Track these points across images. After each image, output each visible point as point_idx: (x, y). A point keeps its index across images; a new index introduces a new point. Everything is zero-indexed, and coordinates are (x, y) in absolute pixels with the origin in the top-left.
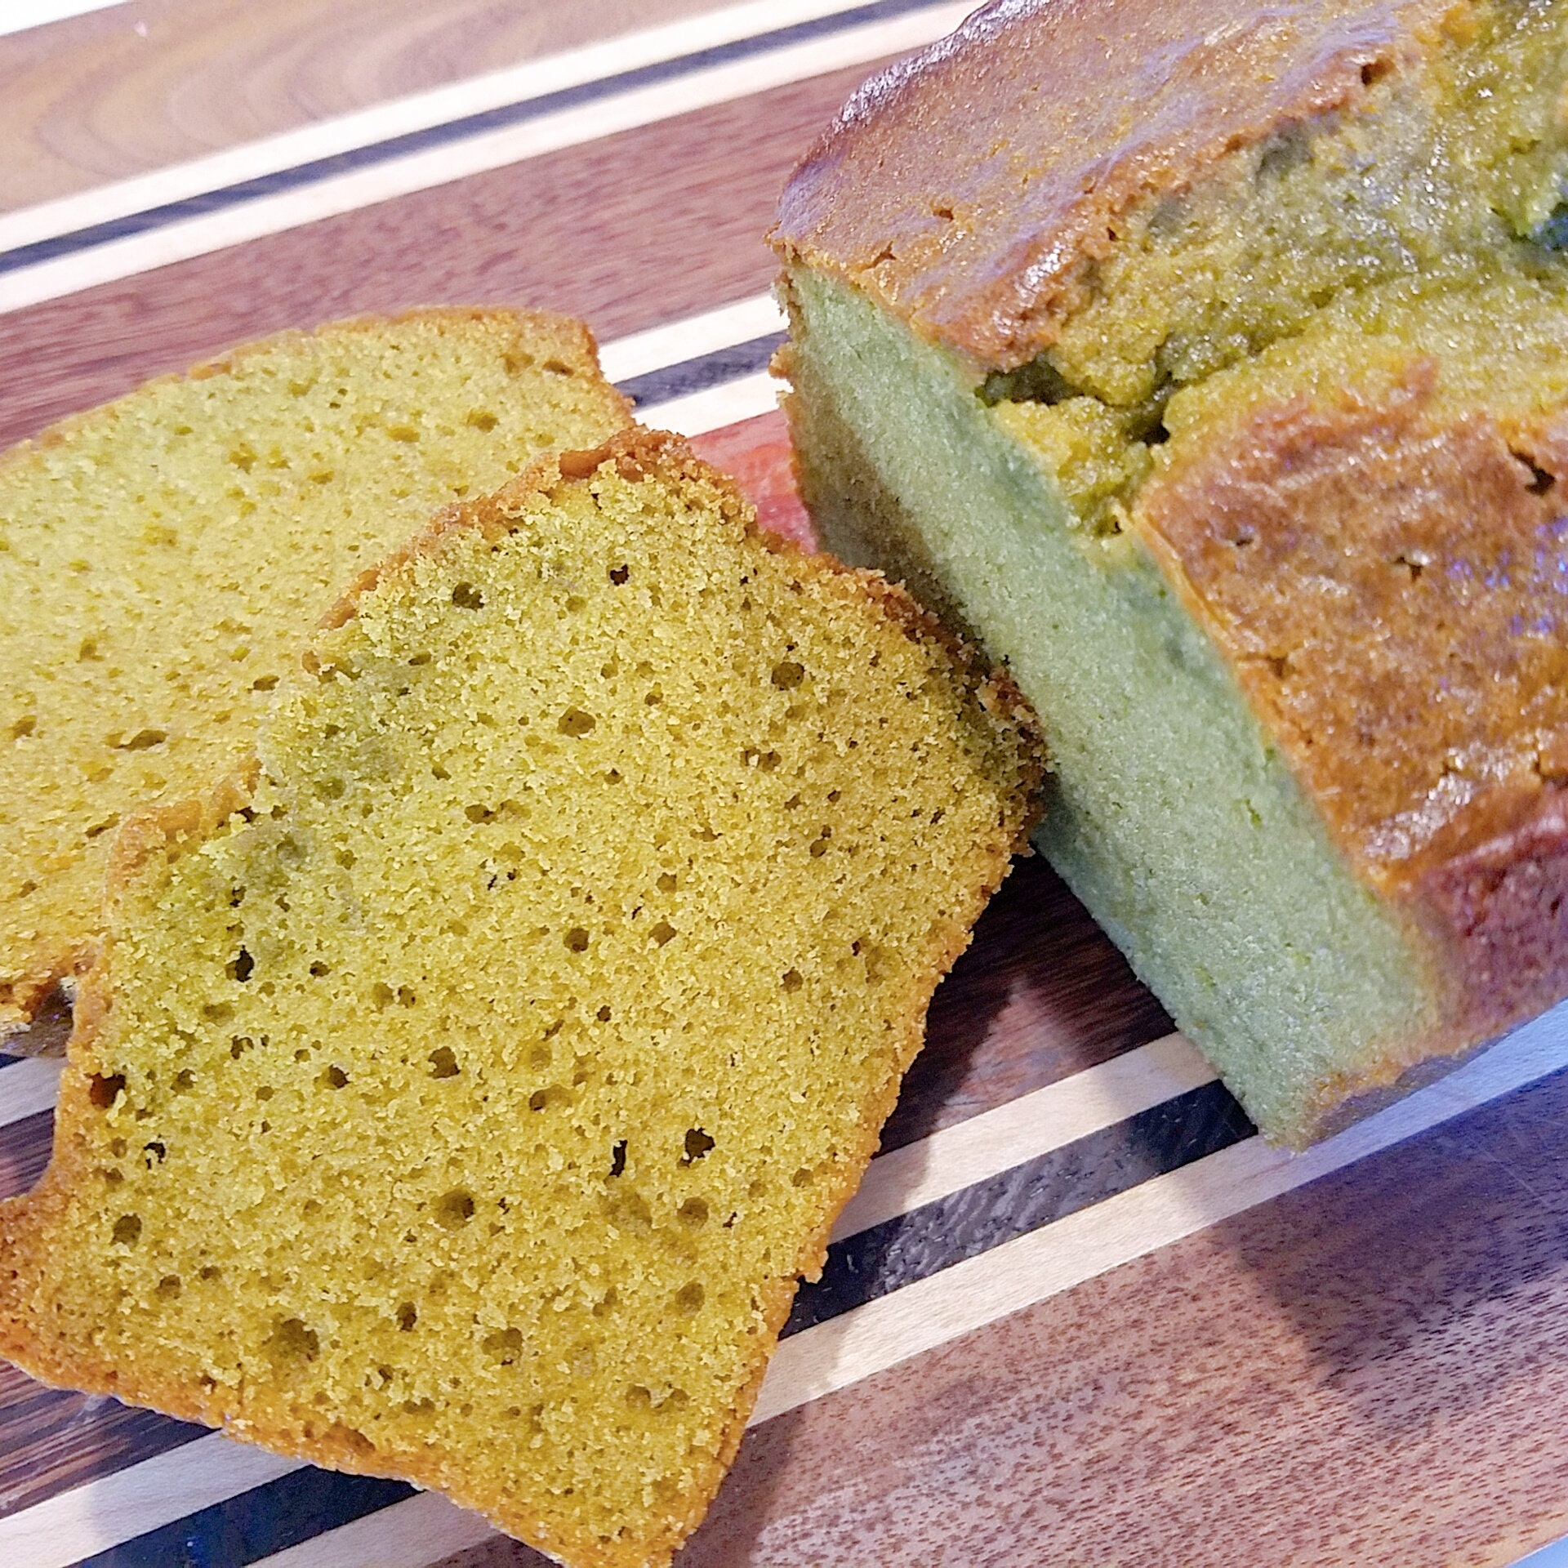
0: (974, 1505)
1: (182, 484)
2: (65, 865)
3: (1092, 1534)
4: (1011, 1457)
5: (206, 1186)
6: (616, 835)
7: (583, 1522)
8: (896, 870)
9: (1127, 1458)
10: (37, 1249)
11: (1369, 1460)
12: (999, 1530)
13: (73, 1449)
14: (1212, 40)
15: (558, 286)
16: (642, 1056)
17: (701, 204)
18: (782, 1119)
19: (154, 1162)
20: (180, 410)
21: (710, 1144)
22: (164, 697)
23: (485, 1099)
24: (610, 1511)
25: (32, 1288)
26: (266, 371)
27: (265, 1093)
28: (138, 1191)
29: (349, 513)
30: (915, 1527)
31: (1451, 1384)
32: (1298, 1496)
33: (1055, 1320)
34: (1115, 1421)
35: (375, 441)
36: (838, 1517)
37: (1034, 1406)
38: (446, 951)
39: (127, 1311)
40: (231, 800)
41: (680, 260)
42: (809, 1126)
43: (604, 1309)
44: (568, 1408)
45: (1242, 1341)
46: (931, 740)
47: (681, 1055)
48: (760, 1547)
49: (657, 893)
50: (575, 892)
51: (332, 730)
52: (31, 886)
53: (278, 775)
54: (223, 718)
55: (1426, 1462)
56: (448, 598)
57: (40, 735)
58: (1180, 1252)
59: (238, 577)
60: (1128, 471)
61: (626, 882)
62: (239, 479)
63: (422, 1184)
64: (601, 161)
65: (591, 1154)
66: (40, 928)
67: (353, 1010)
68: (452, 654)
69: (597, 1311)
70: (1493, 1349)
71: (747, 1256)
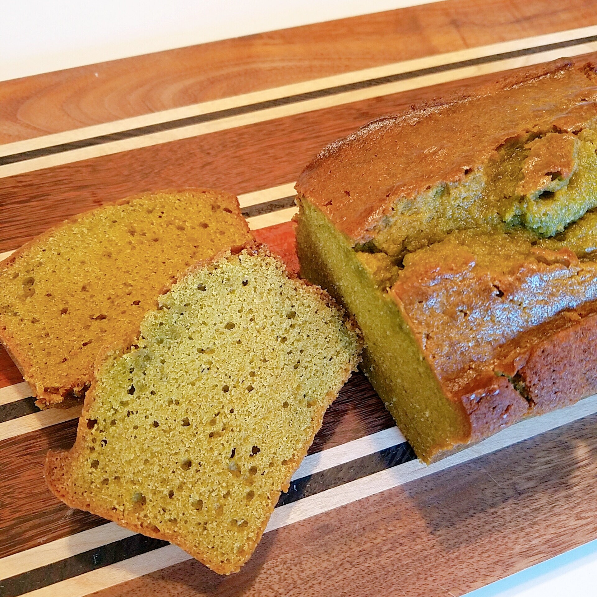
0: (326, 562)
1: (114, 238)
2: (76, 354)
3: (359, 571)
4: (338, 548)
5: (118, 453)
6: (239, 360)
7: (216, 556)
8: (318, 374)
9: (371, 551)
10: (70, 468)
11: (441, 556)
12: (333, 569)
13: (63, 526)
14: (426, 152)
15: (225, 175)
16: (242, 424)
17: (271, 151)
18: (280, 445)
19: (104, 446)
20: (114, 215)
21: (259, 450)
22: (107, 305)
23: (197, 433)
24: (224, 554)
25: (68, 479)
26: (140, 205)
27: (136, 427)
28: (99, 453)
29: (163, 251)
30: (309, 566)
31: (466, 536)
32: (419, 565)
33: (354, 509)
34: (369, 540)
35: (172, 229)
36: (286, 562)
37: (345, 533)
38: (189, 390)
39: (94, 487)
40: (131, 342)
41: (264, 170)
42: (287, 447)
43: (226, 496)
44: (215, 524)
45: (407, 519)
46: (331, 336)
47: (253, 424)
48: (263, 569)
49: (249, 376)
50: (226, 375)
51: (161, 324)
52: (65, 359)
53: (145, 336)
54: (124, 312)
55: (457, 558)
56: (196, 288)
57: (69, 314)
58: (392, 492)
59: (130, 269)
60: (392, 274)
61: (241, 372)
62: (131, 238)
63: (178, 457)
64: (241, 134)
65: (225, 451)
66: (68, 373)
67: (162, 405)
68: (196, 303)
69: (224, 497)
70: (479, 527)
71: (267, 484)
